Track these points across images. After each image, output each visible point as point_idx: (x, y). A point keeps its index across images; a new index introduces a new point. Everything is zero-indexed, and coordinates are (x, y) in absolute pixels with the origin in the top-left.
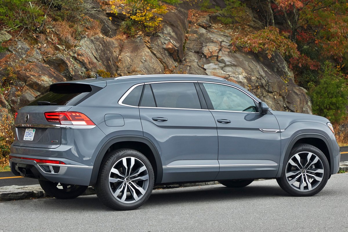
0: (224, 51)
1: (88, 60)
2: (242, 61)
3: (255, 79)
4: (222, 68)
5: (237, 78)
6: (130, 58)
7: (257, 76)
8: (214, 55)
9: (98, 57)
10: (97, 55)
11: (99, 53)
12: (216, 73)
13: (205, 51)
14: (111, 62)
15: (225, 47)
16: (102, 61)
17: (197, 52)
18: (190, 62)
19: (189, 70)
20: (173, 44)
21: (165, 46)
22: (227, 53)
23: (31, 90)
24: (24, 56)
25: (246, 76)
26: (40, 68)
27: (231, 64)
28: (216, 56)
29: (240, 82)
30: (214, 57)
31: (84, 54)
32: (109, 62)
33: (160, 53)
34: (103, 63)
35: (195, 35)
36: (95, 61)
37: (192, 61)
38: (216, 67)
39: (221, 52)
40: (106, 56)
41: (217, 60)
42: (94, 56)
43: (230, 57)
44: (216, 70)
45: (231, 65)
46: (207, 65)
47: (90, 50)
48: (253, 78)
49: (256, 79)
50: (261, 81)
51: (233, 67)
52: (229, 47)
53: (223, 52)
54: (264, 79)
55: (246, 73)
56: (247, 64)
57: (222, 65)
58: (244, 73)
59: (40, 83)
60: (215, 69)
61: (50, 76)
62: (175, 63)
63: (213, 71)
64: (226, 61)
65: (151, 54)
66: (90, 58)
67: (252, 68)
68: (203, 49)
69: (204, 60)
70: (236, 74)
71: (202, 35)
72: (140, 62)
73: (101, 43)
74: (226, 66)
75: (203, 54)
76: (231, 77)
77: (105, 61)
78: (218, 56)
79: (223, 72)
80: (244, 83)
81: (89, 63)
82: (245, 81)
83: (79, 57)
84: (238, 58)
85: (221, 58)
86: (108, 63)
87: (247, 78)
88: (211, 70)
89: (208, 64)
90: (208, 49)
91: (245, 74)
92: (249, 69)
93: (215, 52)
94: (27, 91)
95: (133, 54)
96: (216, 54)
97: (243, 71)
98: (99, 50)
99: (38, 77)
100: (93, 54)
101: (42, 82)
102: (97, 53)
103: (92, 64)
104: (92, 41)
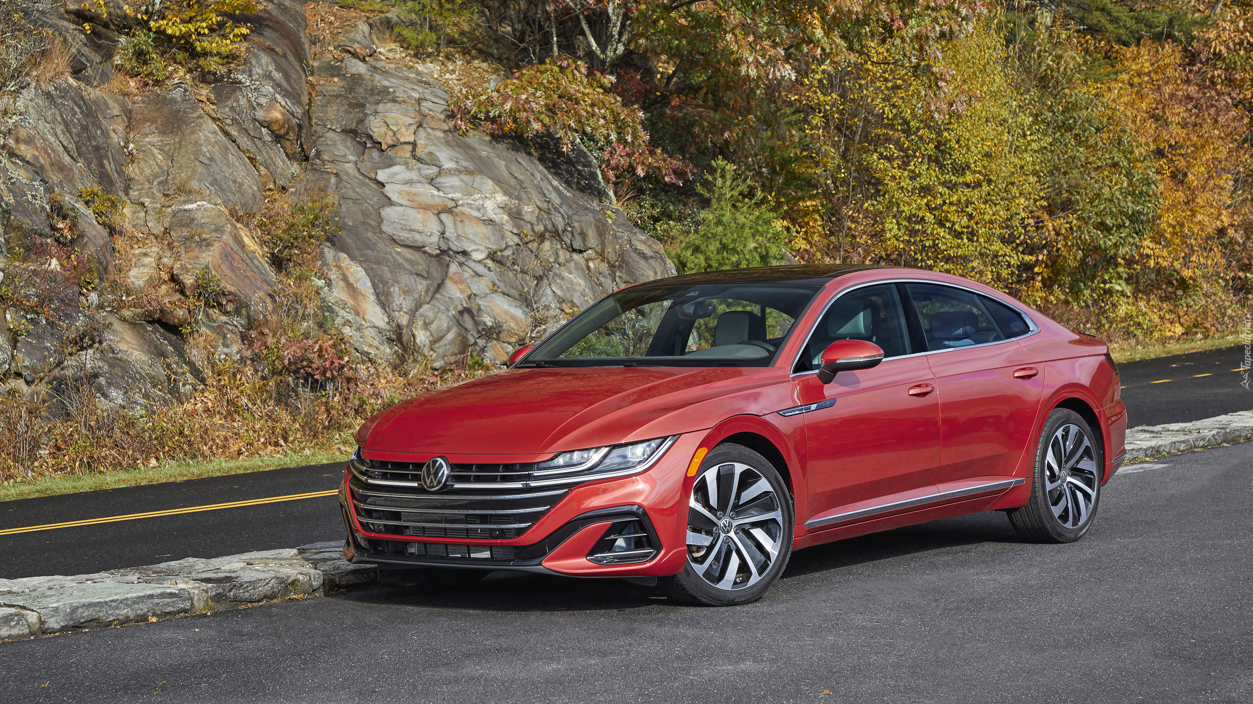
0: (433, 129)
1: (49, 155)
2: (488, 157)
3: (532, 212)
4: (431, 181)
5: (479, 210)
6: (160, 149)
7: (539, 204)
8: (402, 140)
9: (72, 146)
10: (70, 142)
11: (76, 134)
12: (416, 195)
13: (376, 128)
14: (110, 164)
15: (433, 117)
16: (86, 159)
17: (351, 133)
18: (332, 162)
19: (338, 187)
20: (284, 107)
21: (260, 114)
22: (442, 135)
25: (506, 204)
27: (458, 167)
28: (409, 143)
29: (491, 220)
30: (405, 146)
31: (34, 137)
32: (106, 163)
33: (246, 134)
34: (89, 166)
35: (336, 79)
36: (67, 159)
37: (338, 159)
38: (413, 175)
39: (422, 133)
40: (94, 143)
41: (414, 157)
42: (63, 146)
43: (450, 146)
44: (413, 185)
45: (457, 170)
46: (387, 171)
47: (48, 125)
48: (527, 209)
49: (537, 211)
50: (551, 220)
51: (463, 176)
52: (445, 117)
53: (430, 130)
54: (560, 213)
55: (506, 193)
56: (504, 168)
57: (431, 171)
58: (501, 195)
60: (409, 182)
62: (292, 165)
63: (406, 188)
64: (441, 159)
65: (224, 138)
66: (53, 151)
67: (521, 177)
68: (367, 122)
69: (375, 154)
70: (477, 196)
71: (357, 79)
72: (197, 163)
73: (76, 103)
74: (443, 172)
75: (370, 137)
76: (462, 205)
77: (94, 160)
78: (414, 145)
79: (436, 192)
80: (502, 224)
81: (53, 165)
82: (506, 217)
83: (23, 147)
84: (473, 149)
85: (427, 150)
86: (102, 166)
87: (511, 209)
88: (399, 187)
89: (388, 167)
90: (385, 122)
91: (504, 198)
92: (513, 182)
93: (407, 130)
95: (168, 139)
96: (411, 139)
97: (497, 188)
98: (74, 124)
100: (57, 137)
102: (68, 136)
103: (60, 169)
104: (52, 99)
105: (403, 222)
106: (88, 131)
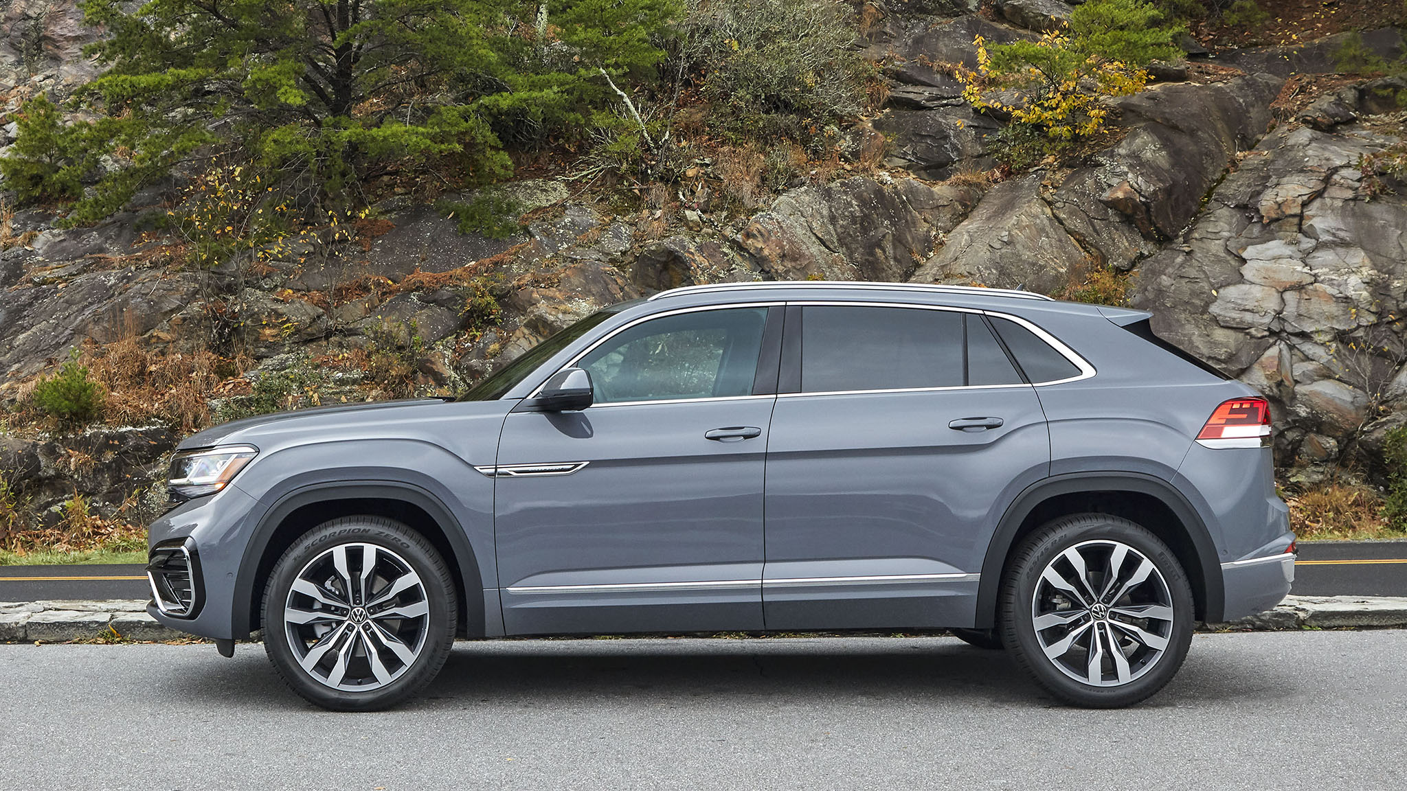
0: (1333, 198)
1: (782, 247)
2: (1384, 227)
4: (1305, 255)
5: (1338, 286)
6: (970, 236)
8: (1289, 212)
9: (832, 238)
10: (829, 233)
11: (842, 226)
12: (1276, 271)
13: (1267, 200)
14: (884, 252)
15: (1342, 185)
16: (848, 248)
17: (1242, 208)
18: (1199, 239)
19: (1182, 265)
20: (1132, 187)
21: (1106, 195)
22: (1340, 204)
23: (529, 336)
24: (566, 246)
25: (1372, 279)
26: (586, 278)
27: (1336, 239)
28: (1294, 216)
29: (1347, 298)
30: (1291, 219)
31: (769, 232)
32: (878, 251)
33: (1084, 215)
34: (851, 256)
35: (1266, 152)
36: (816, 249)
37: (1209, 236)
38: (1288, 251)
39: (1317, 203)
40: (872, 234)
41: (1300, 230)
42: (817, 237)
43: (1342, 216)
44: (1280, 260)
45: (1333, 242)
46: (1259, 246)
47: (803, 219)
48: (1396, 284)
51: (1339, 250)
52: (1357, 185)
53: (1328, 200)
55: (1375, 266)
56: (1394, 239)
57: (1309, 245)
58: (1370, 268)
59: (551, 318)
60: (1277, 258)
61: (603, 298)
62: (1146, 244)
63: (1269, 265)
64: (1319, 232)
66: (791, 242)
68: (1262, 195)
69: (1256, 230)
70: (1343, 271)
71: (1287, 150)
72: (987, 246)
73: (859, 197)
74: (1321, 246)
75: (1257, 211)
76: (1322, 282)
77: (861, 249)
78: (1301, 217)
79: (1299, 268)
80: (1358, 301)
81: (783, 256)
82: (1365, 294)
83: (750, 241)
84: (1370, 218)
85: (1312, 222)
86: (872, 254)
87: (1378, 284)
88: (1261, 263)
89: (1263, 243)
90: (1278, 195)
91: (1372, 272)
92: (1394, 254)
93: (1294, 201)
95: (986, 225)
96: (1297, 210)
97: (1367, 261)
98: (844, 217)
99: (561, 302)
100: (811, 229)
101: (560, 316)
102: (831, 227)
103: (794, 259)
104: (828, 194)
105: (1240, 302)
106: (865, 223)
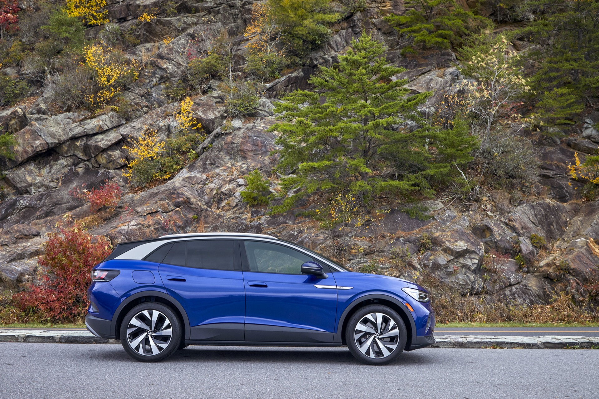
1: (521, 225)
6: (581, 222)
9: (536, 222)
10: (535, 220)
11: (539, 218)
14: (554, 227)
16: (542, 225)
23: (445, 255)
26: (459, 234)
31: (517, 219)
32: (552, 226)
34: (543, 228)
36: (532, 225)
40: (549, 220)
42: (532, 221)
47: (526, 215)
59: (452, 248)
61: (468, 241)
66: (524, 223)
72: (590, 226)
73: (543, 208)
77: (546, 226)
81: (522, 228)
83: (511, 222)
86: (550, 227)
94: (441, 255)
95: (586, 218)
98: (539, 215)
99: (453, 242)
100: (529, 219)
101: (455, 247)
102: (535, 218)
103: (526, 229)
104: (533, 207)
106: (546, 217)
